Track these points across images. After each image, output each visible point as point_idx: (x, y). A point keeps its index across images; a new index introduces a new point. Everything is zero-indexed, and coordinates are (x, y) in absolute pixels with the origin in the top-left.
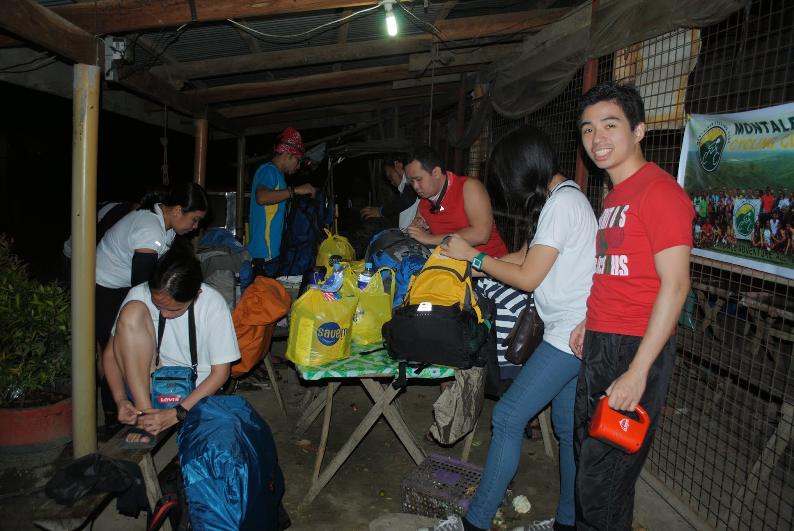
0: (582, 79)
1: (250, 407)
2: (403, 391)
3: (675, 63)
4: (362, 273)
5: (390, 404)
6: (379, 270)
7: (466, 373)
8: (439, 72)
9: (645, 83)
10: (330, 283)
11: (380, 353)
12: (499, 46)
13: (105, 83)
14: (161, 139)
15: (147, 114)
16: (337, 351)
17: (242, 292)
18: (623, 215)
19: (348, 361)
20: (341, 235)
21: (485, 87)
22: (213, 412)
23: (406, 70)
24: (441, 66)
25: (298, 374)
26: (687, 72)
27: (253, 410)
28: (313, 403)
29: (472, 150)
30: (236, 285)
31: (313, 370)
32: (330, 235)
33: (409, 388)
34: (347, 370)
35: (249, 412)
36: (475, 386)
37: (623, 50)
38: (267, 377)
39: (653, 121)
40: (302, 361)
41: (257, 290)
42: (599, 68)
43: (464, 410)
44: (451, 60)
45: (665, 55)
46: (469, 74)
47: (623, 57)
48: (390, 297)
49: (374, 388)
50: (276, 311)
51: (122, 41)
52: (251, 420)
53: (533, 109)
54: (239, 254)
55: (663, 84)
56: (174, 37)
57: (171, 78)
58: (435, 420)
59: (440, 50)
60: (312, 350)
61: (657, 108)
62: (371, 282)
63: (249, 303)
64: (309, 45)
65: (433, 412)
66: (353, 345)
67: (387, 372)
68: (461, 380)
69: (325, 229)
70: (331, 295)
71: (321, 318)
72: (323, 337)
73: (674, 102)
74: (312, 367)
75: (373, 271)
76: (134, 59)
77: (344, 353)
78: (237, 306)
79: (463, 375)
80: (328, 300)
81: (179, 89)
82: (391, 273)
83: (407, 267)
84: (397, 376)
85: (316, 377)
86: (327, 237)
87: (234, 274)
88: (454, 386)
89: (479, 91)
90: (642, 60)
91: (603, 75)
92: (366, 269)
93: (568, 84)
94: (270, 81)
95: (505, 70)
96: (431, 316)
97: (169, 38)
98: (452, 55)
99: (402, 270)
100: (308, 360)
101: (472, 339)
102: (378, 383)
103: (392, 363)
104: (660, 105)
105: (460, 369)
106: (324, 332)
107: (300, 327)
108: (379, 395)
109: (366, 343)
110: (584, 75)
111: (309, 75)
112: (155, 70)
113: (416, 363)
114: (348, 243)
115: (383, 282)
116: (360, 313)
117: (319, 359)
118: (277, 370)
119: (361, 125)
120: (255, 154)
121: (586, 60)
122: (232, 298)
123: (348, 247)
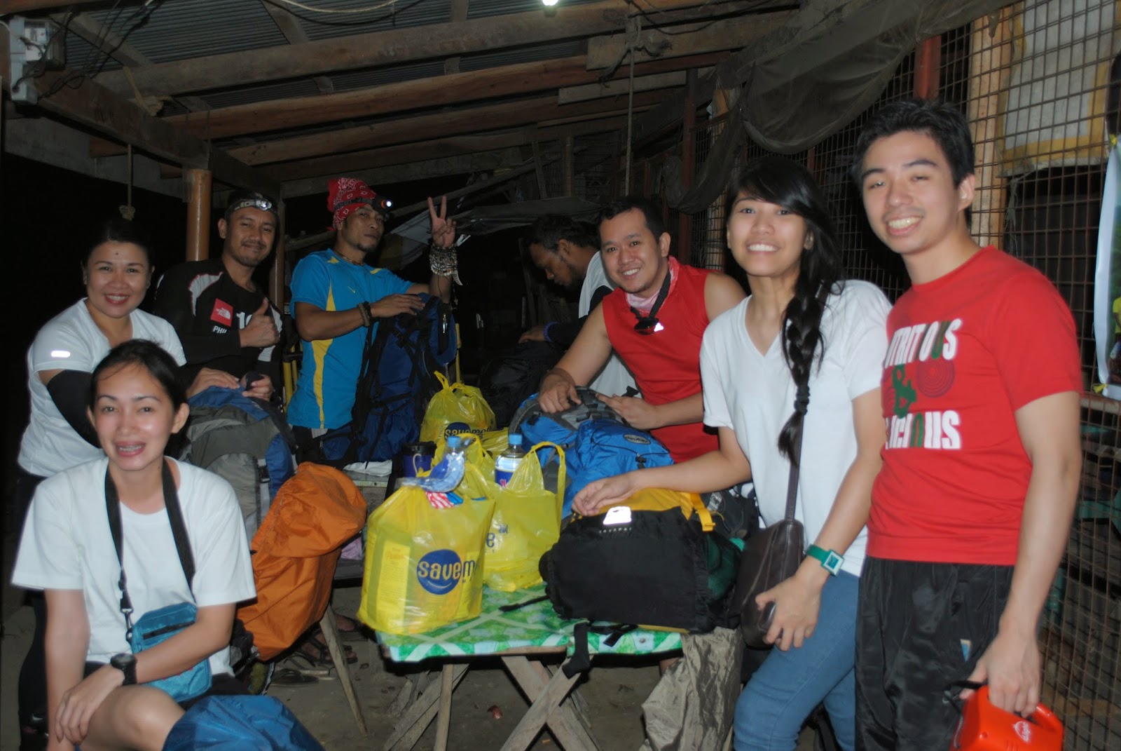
0: (912, 75)
1: (291, 717)
2: (584, 679)
3: (1085, 40)
4: (503, 455)
5: (560, 705)
6: (534, 448)
7: (704, 642)
8: (644, 70)
9: (1030, 79)
10: (439, 474)
11: (538, 606)
12: (756, 16)
13: (9, 106)
14: (121, 208)
15: (95, 160)
16: (457, 603)
17: (272, 494)
18: (951, 337)
19: (476, 623)
20: (467, 382)
21: (733, 94)
22: (219, 728)
23: (583, 67)
24: (647, 58)
25: (382, 650)
26: (1108, 54)
27: (296, 723)
28: (416, 704)
29: (711, 215)
30: (259, 481)
31: (409, 642)
32: (446, 385)
33: (596, 673)
34: (474, 641)
35: (287, 726)
36: (722, 667)
37: (986, 17)
38: (328, 658)
39: (1048, 150)
40: (389, 625)
41: (301, 490)
42: (944, 51)
43: (701, 714)
44: (665, 46)
45: (1066, 25)
46: (702, 72)
47: (987, 30)
48: (557, 499)
49: (530, 675)
50: (337, 529)
51: (41, 25)
52: (292, 742)
53: (823, 133)
54: (263, 422)
55: (1064, 79)
56: (141, 17)
57: (137, 93)
58: (646, 736)
59: (643, 28)
60: (407, 604)
61: (1053, 126)
62: (519, 469)
63: (286, 515)
64: (394, 26)
65: (643, 719)
66: (485, 592)
67: (551, 643)
68: (694, 656)
69: (437, 373)
70: (443, 498)
71: (423, 542)
72: (428, 578)
73: (1086, 112)
74: (408, 637)
75: (523, 449)
76: (66, 60)
77: (470, 608)
78: (264, 521)
79: (697, 646)
80: (437, 507)
81: (154, 114)
82: (557, 453)
83: (587, 440)
84: (571, 651)
85: (416, 656)
86: (441, 388)
87: (255, 461)
88: (680, 668)
89: (721, 103)
90: (1023, 36)
91: (951, 66)
92: (511, 447)
93: (886, 85)
94: (327, 94)
95: (767, 63)
96: (631, 533)
97: (130, 19)
98: (668, 38)
99: (577, 444)
100: (400, 623)
101: (712, 572)
102: (538, 664)
103: (562, 626)
104: (1060, 119)
105: (692, 633)
106: (429, 569)
107: (385, 561)
108: (540, 689)
109: (512, 587)
110: (916, 66)
111: (400, 80)
112: (106, 79)
113: (606, 624)
114: (481, 398)
115: (543, 470)
116: (500, 531)
117: (422, 620)
118: (346, 644)
119: (501, 173)
120: (303, 232)
121: (918, 39)
122: (254, 507)
123: (479, 404)
